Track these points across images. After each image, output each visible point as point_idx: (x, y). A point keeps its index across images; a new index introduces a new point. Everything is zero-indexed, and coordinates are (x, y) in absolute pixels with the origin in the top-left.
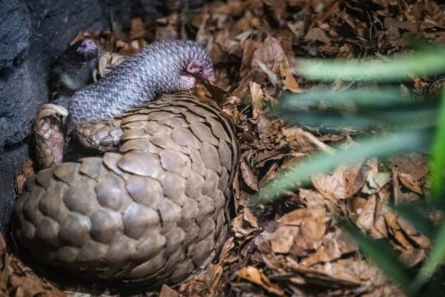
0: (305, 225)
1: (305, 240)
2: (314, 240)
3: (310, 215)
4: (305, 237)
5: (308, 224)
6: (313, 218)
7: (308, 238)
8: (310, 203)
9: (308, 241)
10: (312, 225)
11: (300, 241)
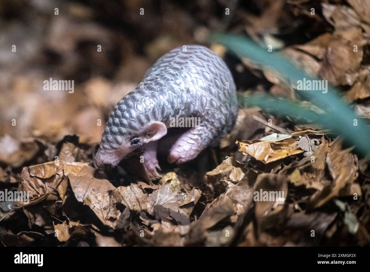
0: (332, 52)
1: (334, 73)
2: (347, 72)
3: (340, 38)
4: (334, 69)
5: (336, 50)
6: (344, 42)
7: (338, 69)
8: (339, 23)
9: (338, 73)
10: (343, 51)
11: (327, 75)
